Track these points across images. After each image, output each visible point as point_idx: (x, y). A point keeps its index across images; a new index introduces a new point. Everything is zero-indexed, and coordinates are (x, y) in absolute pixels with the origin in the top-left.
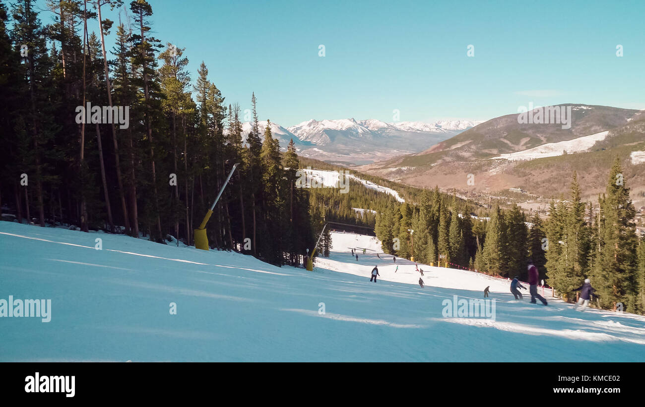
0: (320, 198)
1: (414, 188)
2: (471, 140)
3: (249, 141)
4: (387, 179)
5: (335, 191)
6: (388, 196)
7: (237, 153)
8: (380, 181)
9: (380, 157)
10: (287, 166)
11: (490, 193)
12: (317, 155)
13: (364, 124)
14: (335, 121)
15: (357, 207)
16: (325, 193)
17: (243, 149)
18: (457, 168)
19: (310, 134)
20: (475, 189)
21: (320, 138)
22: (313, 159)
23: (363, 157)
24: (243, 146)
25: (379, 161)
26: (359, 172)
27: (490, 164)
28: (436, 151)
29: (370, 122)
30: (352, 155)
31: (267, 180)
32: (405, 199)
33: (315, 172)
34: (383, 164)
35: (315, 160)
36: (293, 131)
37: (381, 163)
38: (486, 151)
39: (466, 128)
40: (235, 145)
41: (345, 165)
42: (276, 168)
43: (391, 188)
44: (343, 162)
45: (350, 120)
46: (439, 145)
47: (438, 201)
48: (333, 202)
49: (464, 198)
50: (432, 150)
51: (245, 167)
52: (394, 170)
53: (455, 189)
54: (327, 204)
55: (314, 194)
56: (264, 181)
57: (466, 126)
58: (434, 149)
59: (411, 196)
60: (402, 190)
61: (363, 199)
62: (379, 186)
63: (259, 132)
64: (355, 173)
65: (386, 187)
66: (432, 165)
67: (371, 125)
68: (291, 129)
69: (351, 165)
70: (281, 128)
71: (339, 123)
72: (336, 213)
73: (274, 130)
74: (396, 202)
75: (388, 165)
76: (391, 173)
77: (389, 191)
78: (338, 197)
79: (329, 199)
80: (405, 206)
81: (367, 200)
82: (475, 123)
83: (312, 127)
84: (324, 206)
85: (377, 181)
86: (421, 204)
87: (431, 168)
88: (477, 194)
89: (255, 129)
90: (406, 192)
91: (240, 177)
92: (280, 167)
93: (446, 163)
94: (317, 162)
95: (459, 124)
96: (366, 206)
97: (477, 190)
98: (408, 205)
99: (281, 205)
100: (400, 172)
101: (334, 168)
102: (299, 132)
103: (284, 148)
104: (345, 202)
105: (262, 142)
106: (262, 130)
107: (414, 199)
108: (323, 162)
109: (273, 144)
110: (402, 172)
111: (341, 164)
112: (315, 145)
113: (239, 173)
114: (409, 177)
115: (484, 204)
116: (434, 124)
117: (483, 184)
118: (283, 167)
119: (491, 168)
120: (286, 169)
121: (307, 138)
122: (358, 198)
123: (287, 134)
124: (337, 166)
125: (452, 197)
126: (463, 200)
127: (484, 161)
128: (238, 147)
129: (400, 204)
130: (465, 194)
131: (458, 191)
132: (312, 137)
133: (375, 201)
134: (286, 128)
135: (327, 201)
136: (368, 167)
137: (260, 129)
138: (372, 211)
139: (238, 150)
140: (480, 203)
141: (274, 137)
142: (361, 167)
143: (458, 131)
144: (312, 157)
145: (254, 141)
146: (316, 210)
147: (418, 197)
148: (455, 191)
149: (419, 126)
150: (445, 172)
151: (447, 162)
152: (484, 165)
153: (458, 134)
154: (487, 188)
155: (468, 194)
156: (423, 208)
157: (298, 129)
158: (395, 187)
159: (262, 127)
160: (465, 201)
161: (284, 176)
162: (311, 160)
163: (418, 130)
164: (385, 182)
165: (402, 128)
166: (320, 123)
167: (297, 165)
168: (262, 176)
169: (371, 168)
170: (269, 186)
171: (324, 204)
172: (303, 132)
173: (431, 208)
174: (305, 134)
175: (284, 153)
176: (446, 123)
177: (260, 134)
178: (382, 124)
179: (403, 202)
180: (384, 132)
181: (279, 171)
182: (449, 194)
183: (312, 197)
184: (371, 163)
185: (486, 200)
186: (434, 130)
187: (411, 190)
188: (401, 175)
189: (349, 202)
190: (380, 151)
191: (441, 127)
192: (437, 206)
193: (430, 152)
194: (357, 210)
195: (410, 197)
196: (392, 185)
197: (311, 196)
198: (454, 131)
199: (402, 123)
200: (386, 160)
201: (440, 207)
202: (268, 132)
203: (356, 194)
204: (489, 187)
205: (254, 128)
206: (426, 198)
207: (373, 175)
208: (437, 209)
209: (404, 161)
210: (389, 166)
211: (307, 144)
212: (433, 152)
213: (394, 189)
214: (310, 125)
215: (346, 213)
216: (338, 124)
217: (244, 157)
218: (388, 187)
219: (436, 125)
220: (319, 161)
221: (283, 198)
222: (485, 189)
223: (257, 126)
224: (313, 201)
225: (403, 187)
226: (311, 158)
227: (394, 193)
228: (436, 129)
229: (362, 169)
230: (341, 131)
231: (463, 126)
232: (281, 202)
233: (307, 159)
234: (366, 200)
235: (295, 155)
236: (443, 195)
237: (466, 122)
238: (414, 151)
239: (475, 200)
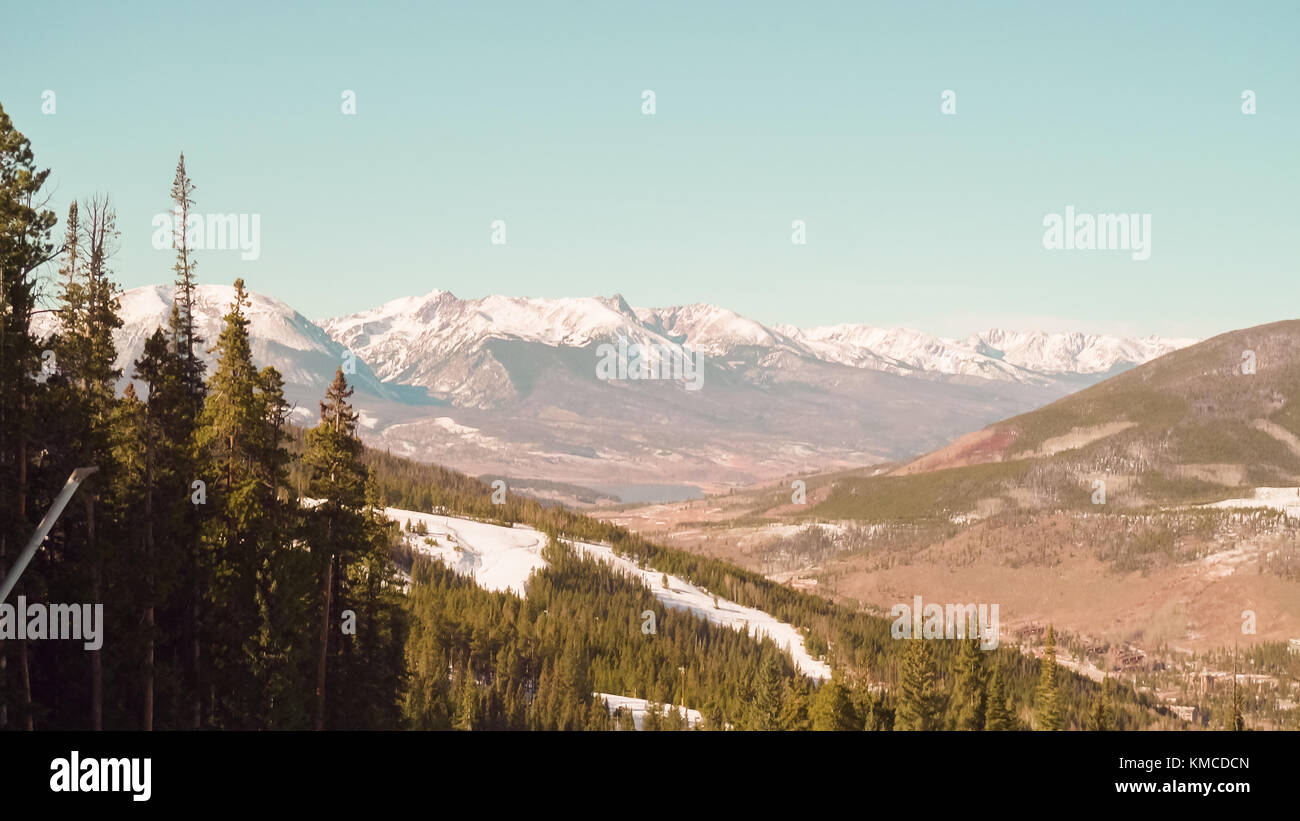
0: (452, 642)
1: (874, 619)
2: (1131, 418)
3: (145, 368)
4: (755, 569)
5: (523, 612)
6: (758, 649)
7: (88, 421)
8: (728, 580)
9: (730, 474)
10: (314, 492)
11: (1206, 659)
12: (451, 451)
13: (665, 324)
14: (539, 302)
15: (620, 689)
16: (476, 619)
17: (118, 404)
18: (1064, 539)
19: (426, 355)
20: (1139, 635)
21: (470, 373)
22: (434, 468)
23: (655, 468)
24: (119, 390)
25: (726, 491)
26: (637, 537)
27: (1208, 527)
28: (977, 459)
29: (696, 316)
30: (606, 457)
31: (219, 550)
32: (835, 667)
33: (435, 523)
34: (742, 506)
35: (443, 471)
36: (350, 339)
37: (735, 500)
38: (1193, 472)
39: (1107, 366)
40: (82, 384)
41: (572, 503)
42: (264, 497)
43: (774, 614)
44: (566, 488)
45: (606, 303)
46: (989, 434)
47: (975, 682)
48: (510, 659)
49: (1091, 671)
50: (959, 457)
51: (120, 488)
52: (789, 531)
53: (1052, 633)
54: (485, 671)
55: (429, 624)
56: (204, 553)
57: (1110, 358)
58: (967, 453)
59: (859, 653)
60: (822, 624)
61: (647, 657)
62: (722, 603)
63: (196, 333)
64: (617, 537)
65: (751, 605)
66: (959, 520)
67: (698, 328)
68: (341, 328)
69: (601, 503)
70: (298, 322)
71: (557, 313)
72: (521, 711)
73: (262, 327)
74: (792, 675)
75: (765, 511)
76: (776, 545)
77: (762, 624)
78: (538, 641)
79: (495, 647)
80: (833, 698)
81: (662, 659)
82: (1150, 351)
83: (435, 323)
84: (470, 679)
85: (714, 576)
86: (899, 693)
87: (953, 532)
88: (1147, 660)
89: (182, 321)
90: (837, 635)
91: (96, 529)
92: (282, 495)
93: (1013, 516)
94: (450, 479)
95: (1080, 349)
96: (657, 690)
97: (1149, 639)
98: (844, 691)
99: (276, 666)
100: (813, 544)
101: (525, 512)
102: (376, 341)
103: (305, 412)
104: (564, 667)
105: (207, 376)
106: (211, 326)
107: (872, 665)
108: (478, 483)
109: (257, 391)
110: (826, 543)
111: (554, 495)
112: (445, 405)
113: (90, 509)
114: (855, 569)
115: (1179, 703)
116: (974, 342)
117: (1175, 613)
118: (294, 494)
119: (1212, 545)
120: (309, 503)
121: (411, 370)
122: (626, 651)
123: (319, 347)
124: (537, 505)
125: (1038, 665)
126: (1086, 679)
127: (1182, 513)
128: (93, 395)
129: (809, 686)
130: (1097, 653)
131: (1066, 641)
132: (436, 369)
133: (697, 666)
134: (320, 322)
135: (486, 656)
136: (677, 512)
137: (199, 318)
138: (682, 710)
139: (96, 410)
140: (1161, 696)
141: (261, 359)
142: (646, 514)
143: (1071, 377)
144: (430, 456)
145: (169, 371)
146: (434, 697)
147: (891, 660)
148: (1054, 639)
149: (905, 348)
150: (1012, 556)
151: (1020, 512)
152: (1182, 532)
153: (1072, 393)
154: (1193, 636)
155: (1111, 657)
156: (907, 709)
157: (372, 329)
158: (790, 610)
159: (212, 311)
160: (1096, 687)
161: (299, 533)
162: (422, 468)
163: (902, 364)
164: (750, 586)
165: (833, 353)
166: (470, 308)
167: (360, 491)
168: (198, 530)
169: (686, 518)
170: (227, 578)
171: (469, 672)
172: (396, 344)
173: (943, 710)
174: (403, 355)
175: (303, 433)
176: (1022, 339)
177: (199, 340)
178: (746, 330)
179: (822, 681)
180: (752, 362)
181: (275, 514)
182: (1024, 651)
183: (420, 636)
184: (691, 498)
185: (1185, 687)
186: (972, 369)
187: (859, 627)
188: (816, 559)
189: (582, 667)
190: (734, 446)
191: (1000, 355)
192: (974, 703)
193: (950, 461)
194: (616, 701)
195: (852, 658)
196: (779, 601)
197: (413, 630)
198: (1058, 375)
199: (836, 329)
200: (759, 486)
201: (983, 707)
202: (237, 334)
203: (618, 633)
204: (1201, 629)
205: (176, 312)
206: (922, 667)
207: (695, 553)
208: (971, 715)
209: (836, 493)
210: (769, 514)
211: (411, 399)
212: (961, 463)
213: (786, 619)
214: (426, 314)
215: (566, 715)
216: (551, 320)
217: (120, 442)
218: (760, 608)
219: (982, 347)
220: (460, 478)
221: (283, 635)
222: (1184, 638)
223: (189, 305)
224: (420, 656)
225: (824, 613)
226: (425, 460)
227: (787, 638)
228: (981, 365)
229: (650, 521)
230: (564, 350)
231: (1098, 360)
232: (276, 652)
233: (405, 463)
234: (660, 661)
235: (353, 446)
236: (997, 659)
237: (1111, 342)
238: (882, 455)
239: (1139, 684)
